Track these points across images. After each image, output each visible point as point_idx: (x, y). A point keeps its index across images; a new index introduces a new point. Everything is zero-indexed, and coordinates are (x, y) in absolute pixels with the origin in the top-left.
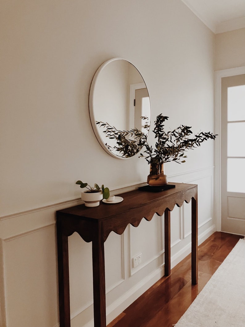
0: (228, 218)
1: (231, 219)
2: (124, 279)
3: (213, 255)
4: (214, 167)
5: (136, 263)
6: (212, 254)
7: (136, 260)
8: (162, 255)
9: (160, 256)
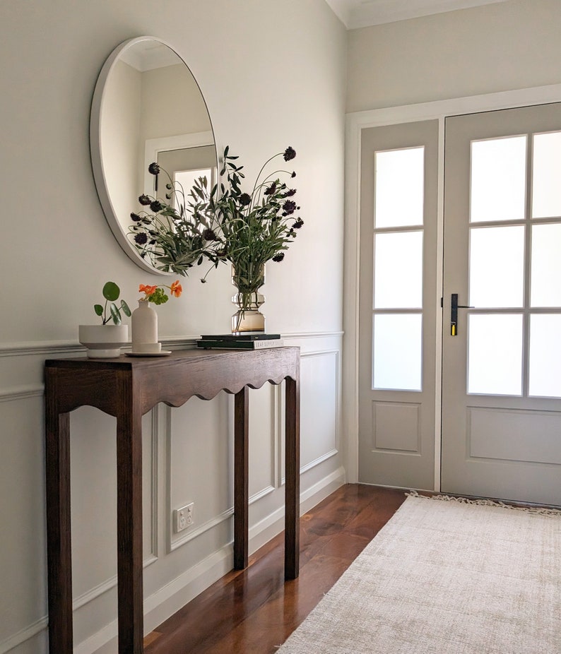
0: (373, 451)
1: (381, 452)
2: (157, 556)
3: (344, 526)
4: (343, 332)
5: (181, 524)
6: (343, 524)
7: (181, 515)
8: (229, 518)
9: (225, 520)
